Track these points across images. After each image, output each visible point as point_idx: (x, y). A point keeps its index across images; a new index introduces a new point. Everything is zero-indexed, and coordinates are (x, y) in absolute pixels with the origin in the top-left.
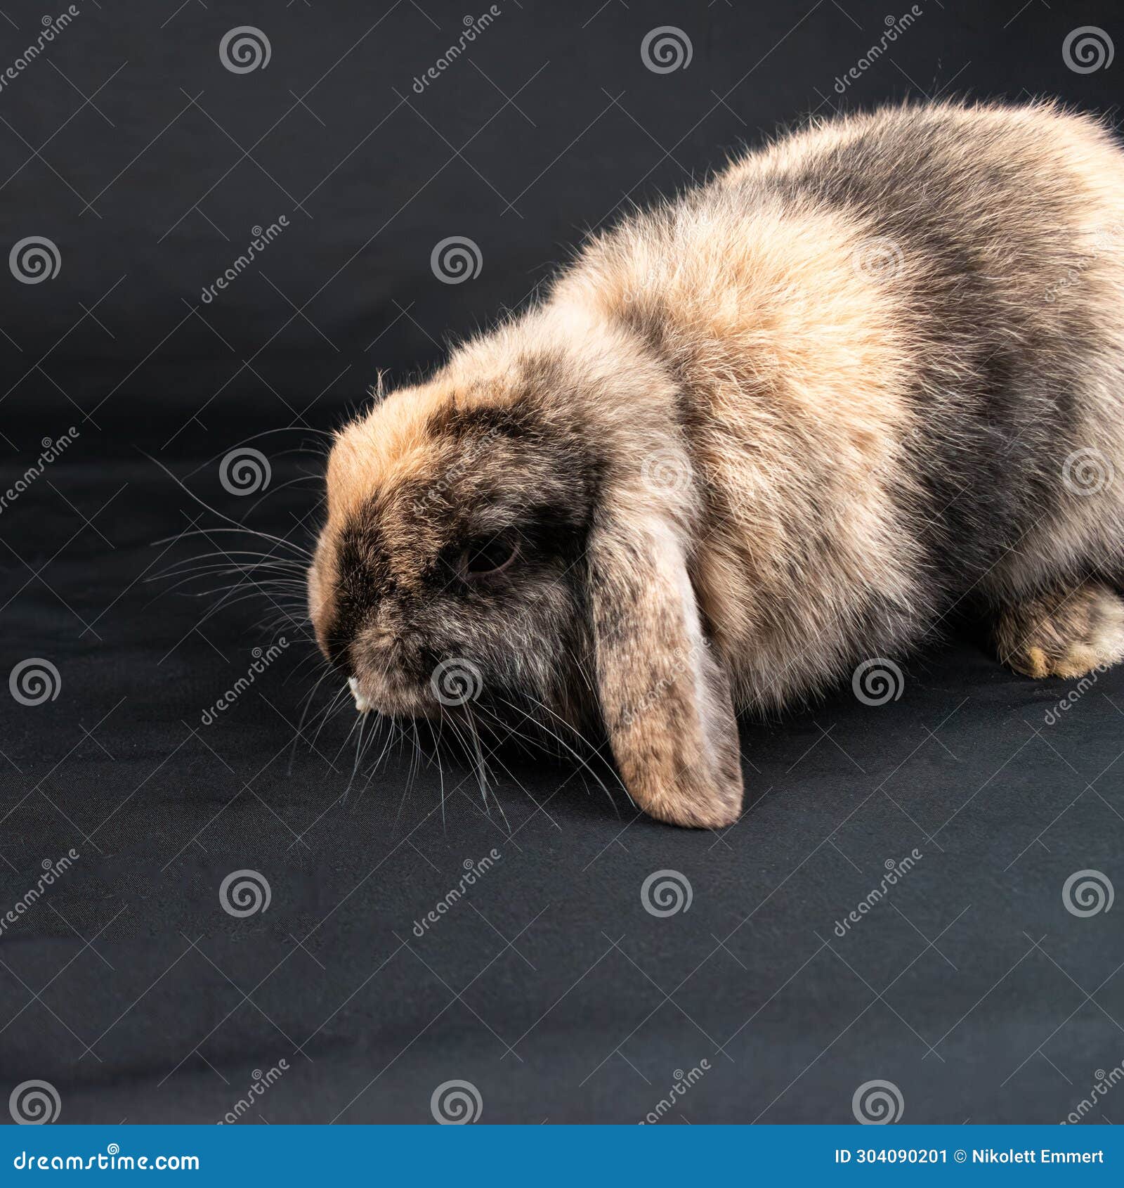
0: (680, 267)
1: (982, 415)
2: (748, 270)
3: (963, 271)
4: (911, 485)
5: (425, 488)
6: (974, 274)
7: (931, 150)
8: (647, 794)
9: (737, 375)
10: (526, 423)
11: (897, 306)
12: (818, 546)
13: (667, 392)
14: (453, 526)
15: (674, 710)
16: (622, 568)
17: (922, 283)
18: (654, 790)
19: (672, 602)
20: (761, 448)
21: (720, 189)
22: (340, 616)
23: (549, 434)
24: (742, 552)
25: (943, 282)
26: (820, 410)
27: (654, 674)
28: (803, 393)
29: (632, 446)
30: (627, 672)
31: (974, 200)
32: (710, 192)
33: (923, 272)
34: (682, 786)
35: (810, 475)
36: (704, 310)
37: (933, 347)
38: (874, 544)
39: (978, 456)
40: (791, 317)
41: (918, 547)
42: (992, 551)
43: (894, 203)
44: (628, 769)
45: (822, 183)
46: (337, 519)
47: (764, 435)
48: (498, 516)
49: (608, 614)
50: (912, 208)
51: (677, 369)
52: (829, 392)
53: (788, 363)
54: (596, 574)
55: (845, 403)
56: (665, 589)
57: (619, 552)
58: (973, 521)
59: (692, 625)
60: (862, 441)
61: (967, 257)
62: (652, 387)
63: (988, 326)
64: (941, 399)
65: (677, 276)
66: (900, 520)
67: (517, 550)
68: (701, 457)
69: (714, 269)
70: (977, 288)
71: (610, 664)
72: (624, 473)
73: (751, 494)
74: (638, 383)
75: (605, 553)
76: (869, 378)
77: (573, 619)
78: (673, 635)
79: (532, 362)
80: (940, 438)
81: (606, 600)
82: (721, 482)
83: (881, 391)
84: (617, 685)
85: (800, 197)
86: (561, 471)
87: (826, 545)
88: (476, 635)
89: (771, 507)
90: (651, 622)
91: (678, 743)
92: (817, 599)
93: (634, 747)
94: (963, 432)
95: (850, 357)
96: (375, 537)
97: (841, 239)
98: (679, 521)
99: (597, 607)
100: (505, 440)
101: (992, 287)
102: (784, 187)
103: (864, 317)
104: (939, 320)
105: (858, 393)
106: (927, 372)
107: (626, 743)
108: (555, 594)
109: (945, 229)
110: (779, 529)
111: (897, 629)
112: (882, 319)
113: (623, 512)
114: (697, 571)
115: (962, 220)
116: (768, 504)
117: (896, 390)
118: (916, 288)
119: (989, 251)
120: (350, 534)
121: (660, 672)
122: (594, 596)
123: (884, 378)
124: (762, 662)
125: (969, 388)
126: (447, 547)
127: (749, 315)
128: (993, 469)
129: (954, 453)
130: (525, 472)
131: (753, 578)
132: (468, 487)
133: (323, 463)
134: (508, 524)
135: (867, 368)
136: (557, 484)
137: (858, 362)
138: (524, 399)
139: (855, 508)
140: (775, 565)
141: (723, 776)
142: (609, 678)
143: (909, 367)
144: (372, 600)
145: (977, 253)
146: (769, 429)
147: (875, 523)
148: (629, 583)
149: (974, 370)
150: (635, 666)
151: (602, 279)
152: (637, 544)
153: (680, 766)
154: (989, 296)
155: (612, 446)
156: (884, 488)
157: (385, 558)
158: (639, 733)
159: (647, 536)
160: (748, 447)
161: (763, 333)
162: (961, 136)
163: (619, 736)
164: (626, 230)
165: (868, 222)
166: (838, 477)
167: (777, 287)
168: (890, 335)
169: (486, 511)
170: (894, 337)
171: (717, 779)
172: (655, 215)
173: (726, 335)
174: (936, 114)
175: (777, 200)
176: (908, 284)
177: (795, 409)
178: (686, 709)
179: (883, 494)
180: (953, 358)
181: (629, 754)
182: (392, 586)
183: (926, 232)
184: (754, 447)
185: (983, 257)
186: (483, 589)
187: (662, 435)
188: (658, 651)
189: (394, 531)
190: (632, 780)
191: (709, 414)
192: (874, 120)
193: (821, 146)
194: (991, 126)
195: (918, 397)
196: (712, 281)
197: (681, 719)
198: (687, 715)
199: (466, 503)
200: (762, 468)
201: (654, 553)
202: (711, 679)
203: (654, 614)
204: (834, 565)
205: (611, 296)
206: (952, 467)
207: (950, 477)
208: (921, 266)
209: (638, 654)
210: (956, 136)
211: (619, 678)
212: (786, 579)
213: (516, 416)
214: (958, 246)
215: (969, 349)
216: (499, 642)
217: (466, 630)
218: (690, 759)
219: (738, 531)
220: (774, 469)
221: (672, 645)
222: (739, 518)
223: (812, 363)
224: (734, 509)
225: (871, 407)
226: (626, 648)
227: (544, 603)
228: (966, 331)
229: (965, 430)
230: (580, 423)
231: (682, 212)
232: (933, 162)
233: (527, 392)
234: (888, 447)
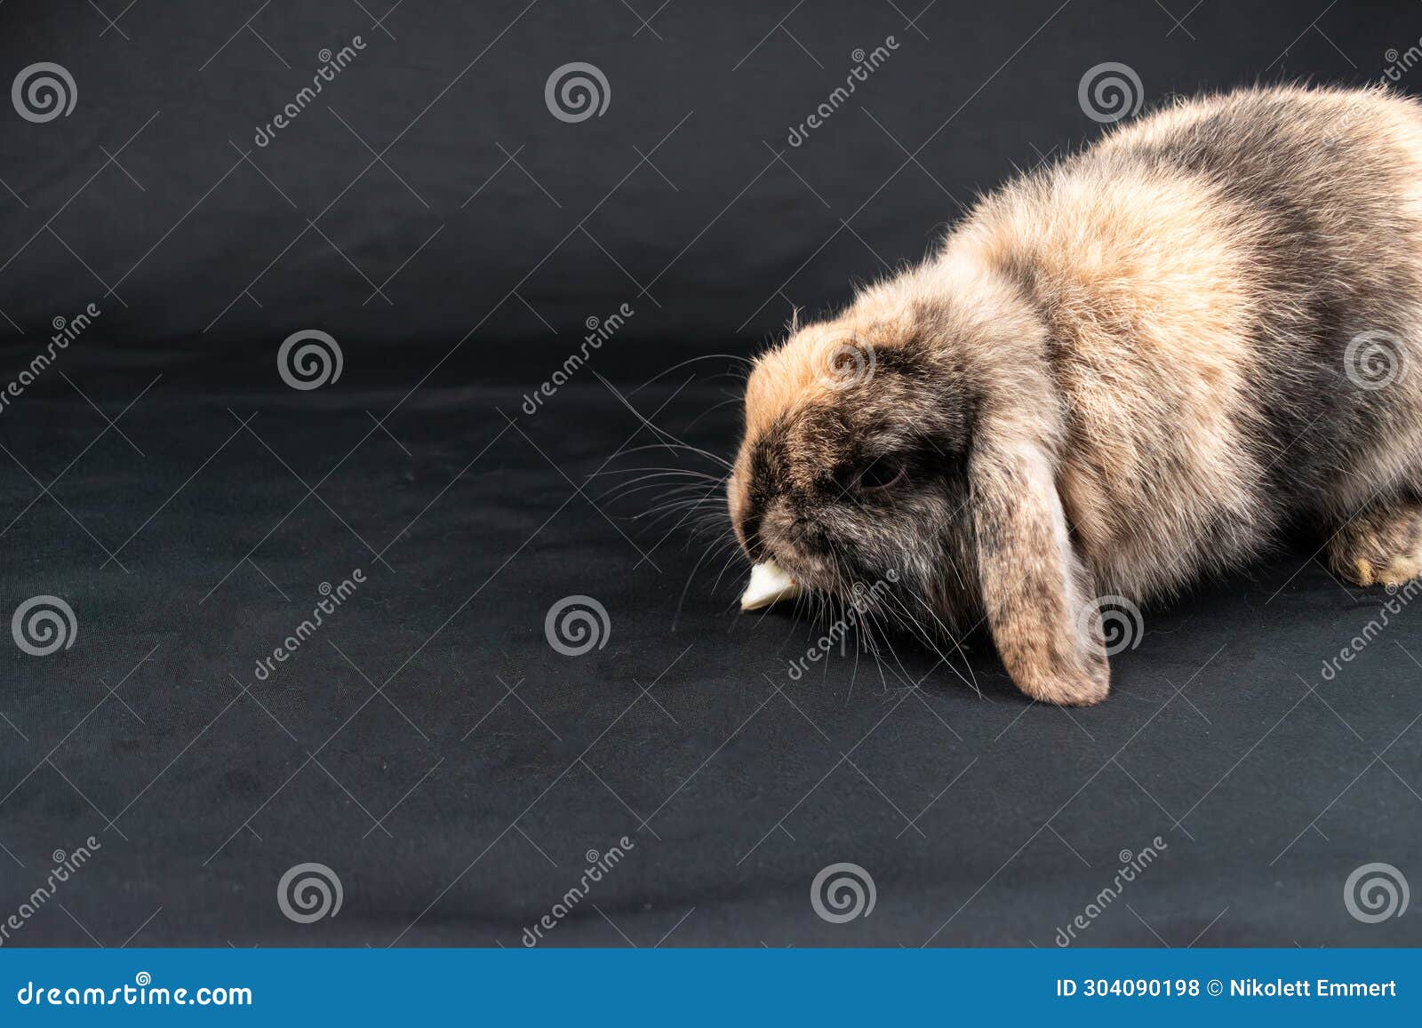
0: (1053, 223)
1: (1317, 353)
2: (1112, 226)
3: (1301, 230)
4: (1252, 412)
5: (826, 413)
6: (1311, 233)
7: (1276, 126)
8: (1026, 679)
9: (1098, 316)
10: (915, 362)
11: (1243, 259)
12: (1169, 465)
13: (1038, 333)
14: (848, 447)
15: (1047, 608)
16: (999, 487)
17: (1265, 239)
18: (1031, 675)
19: (1042, 516)
20: (1117, 379)
21: (1093, 156)
22: (753, 507)
23: (934, 372)
24: (1099, 469)
25: (1284, 239)
26: (1171, 347)
27: (1028, 578)
28: (1158, 333)
29: (1006, 382)
30: (1004, 576)
31: (1314, 168)
32: (1084, 159)
33: (1265, 230)
34: (1056, 671)
35: (1162, 404)
36: (1073, 262)
37: (1273, 294)
38: (1220, 464)
39: (1313, 388)
40: (1149, 268)
41: (1257, 467)
42: (1327, 473)
43: (1243, 171)
44: (1008, 659)
45: (1181, 153)
46: (752, 434)
47: (1120, 368)
48: (888, 442)
49: (988, 527)
50: (1258, 176)
51: (1046, 313)
52: (1180, 332)
53: (1144, 306)
54: (977, 494)
55: (1195, 341)
56: (1037, 504)
57: (996, 474)
58: (1308, 446)
59: (1061, 534)
60: (1209, 375)
61: (1303, 218)
62: (1025, 330)
63: (1322, 277)
64: (1280, 339)
65: (1050, 231)
66: (1242, 444)
67: (903, 471)
68: (1064, 386)
69: (1084, 225)
70: (1314, 245)
71: (990, 570)
72: (999, 405)
73: (1106, 419)
74: (1011, 326)
75: (984, 474)
76: (1217, 320)
77: (951, 529)
78: (1044, 544)
79: (924, 307)
80: (1278, 372)
81: (986, 515)
82: (1080, 408)
83: (1226, 332)
84: (997, 587)
85: (1162, 164)
86: (944, 406)
87: (1178, 466)
88: (870, 536)
89: (1124, 430)
90: (1025, 534)
91: (1051, 635)
92: (1170, 512)
93: (1013, 639)
94: (1299, 368)
95: (1200, 302)
96: (781, 449)
97: (1194, 202)
98: (1048, 447)
99: (978, 521)
100: (897, 376)
101: (1325, 244)
102: (1148, 156)
103: (1213, 268)
104: (1278, 271)
105: (1207, 333)
106: (1267, 316)
107: (1006, 637)
108: (936, 507)
109: (1287, 194)
110: (1133, 451)
111: (1240, 538)
112: (1229, 270)
113: (999, 438)
114: (1062, 486)
115: (1301, 186)
116: (1121, 428)
117: (1240, 331)
118: (1259, 244)
119: (1325, 213)
120: (762, 445)
121: (1033, 577)
122: (976, 511)
123: (1228, 321)
124: (1122, 564)
125: (1304, 329)
126: (843, 465)
127: (1112, 264)
128: (1325, 400)
129: (1291, 386)
130: (913, 405)
131: (1108, 492)
132: (863, 415)
133: (743, 384)
134: (895, 449)
135: (1215, 312)
136: (939, 417)
137: (1206, 306)
138: (915, 340)
139: (1203, 432)
140: (1130, 482)
141: (1092, 662)
142: (989, 582)
143: (1251, 312)
144: (773, 494)
145: (1315, 214)
146: (1125, 363)
147: (1219, 446)
148: (1005, 500)
149: (1310, 315)
150: (1012, 571)
151: (988, 233)
152: (1011, 466)
153: (1054, 656)
154: (1324, 252)
155: (988, 381)
156: (1229, 416)
157: (787, 466)
158: (1016, 628)
159: (1019, 459)
160: (1105, 378)
161: (1124, 280)
162: (1303, 114)
163: (1000, 630)
164: (1010, 190)
165: (1219, 187)
166: (1186, 405)
167: (1138, 241)
168: (1235, 283)
169: (877, 437)
170: (1239, 285)
171: (1087, 665)
172: (1035, 177)
173: (1091, 283)
174: (1282, 95)
175: (1142, 167)
176: (1252, 240)
177: (1150, 346)
178: (1056, 605)
179: (1228, 421)
180: (1291, 304)
181: (1009, 646)
182: (789, 486)
183: (1270, 196)
184: (1110, 378)
185: (1319, 219)
186: (874, 501)
187: (1033, 372)
188: (1031, 558)
189: (796, 446)
190: (1012, 668)
191: (1072, 349)
192: (1229, 99)
193: (1183, 121)
194: (1329, 107)
195: (1259, 337)
196: (1081, 235)
197: (1053, 616)
198: (1058, 611)
199: (861, 429)
200: (1117, 396)
201: (1026, 473)
202: (1078, 577)
203: (1027, 527)
204: (1184, 482)
205: (994, 249)
206: (1289, 398)
207: (1287, 407)
208: (1263, 225)
209: (1014, 561)
210: (1298, 114)
211: (998, 581)
212: (1140, 495)
213: (907, 356)
214: (1298, 208)
215: (1305, 297)
216: (891, 542)
217: (861, 532)
218: (1061, 648)
219: (1096, 451)
220: (1126, 397)
221: (1043, 553)
222: (1096, 440)
223: (1165, 307)
224: (1090, 431)
225: (1218, 346)
226: (1004, 556)
227: (928, 513)
228: (1302, 281)
229: (1301, 366)
230: (962, 361)
231: (1059, 175)
232: (1278, 136)
233: (918, 334)
234: (1233, 378)
